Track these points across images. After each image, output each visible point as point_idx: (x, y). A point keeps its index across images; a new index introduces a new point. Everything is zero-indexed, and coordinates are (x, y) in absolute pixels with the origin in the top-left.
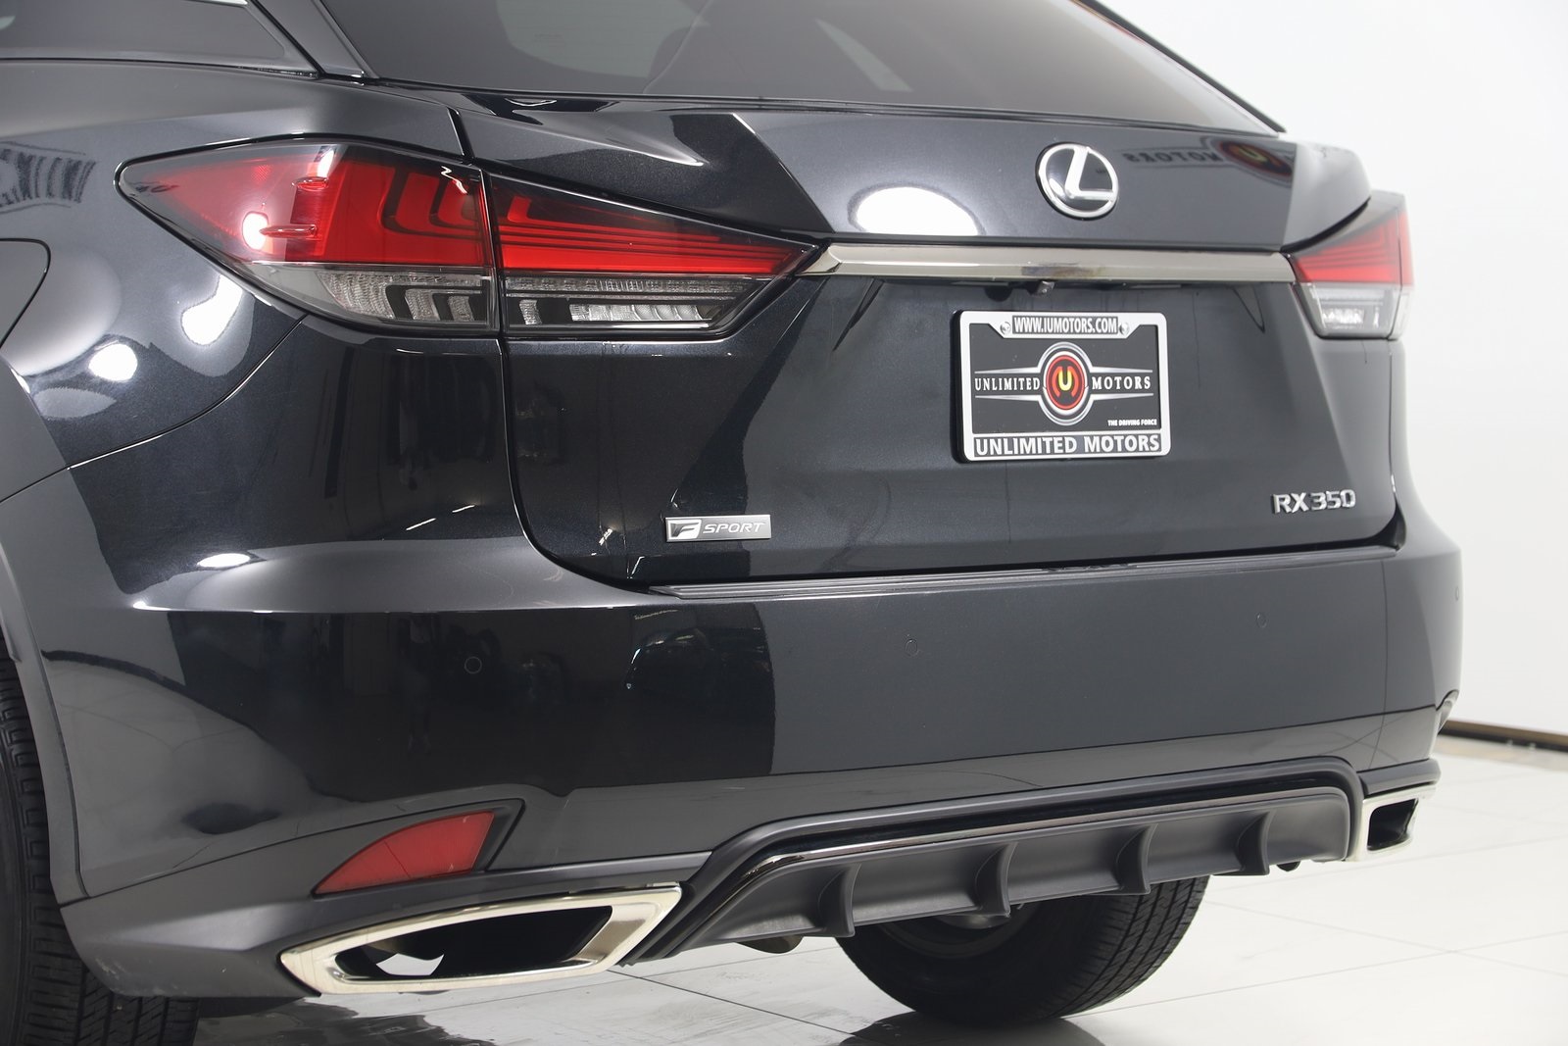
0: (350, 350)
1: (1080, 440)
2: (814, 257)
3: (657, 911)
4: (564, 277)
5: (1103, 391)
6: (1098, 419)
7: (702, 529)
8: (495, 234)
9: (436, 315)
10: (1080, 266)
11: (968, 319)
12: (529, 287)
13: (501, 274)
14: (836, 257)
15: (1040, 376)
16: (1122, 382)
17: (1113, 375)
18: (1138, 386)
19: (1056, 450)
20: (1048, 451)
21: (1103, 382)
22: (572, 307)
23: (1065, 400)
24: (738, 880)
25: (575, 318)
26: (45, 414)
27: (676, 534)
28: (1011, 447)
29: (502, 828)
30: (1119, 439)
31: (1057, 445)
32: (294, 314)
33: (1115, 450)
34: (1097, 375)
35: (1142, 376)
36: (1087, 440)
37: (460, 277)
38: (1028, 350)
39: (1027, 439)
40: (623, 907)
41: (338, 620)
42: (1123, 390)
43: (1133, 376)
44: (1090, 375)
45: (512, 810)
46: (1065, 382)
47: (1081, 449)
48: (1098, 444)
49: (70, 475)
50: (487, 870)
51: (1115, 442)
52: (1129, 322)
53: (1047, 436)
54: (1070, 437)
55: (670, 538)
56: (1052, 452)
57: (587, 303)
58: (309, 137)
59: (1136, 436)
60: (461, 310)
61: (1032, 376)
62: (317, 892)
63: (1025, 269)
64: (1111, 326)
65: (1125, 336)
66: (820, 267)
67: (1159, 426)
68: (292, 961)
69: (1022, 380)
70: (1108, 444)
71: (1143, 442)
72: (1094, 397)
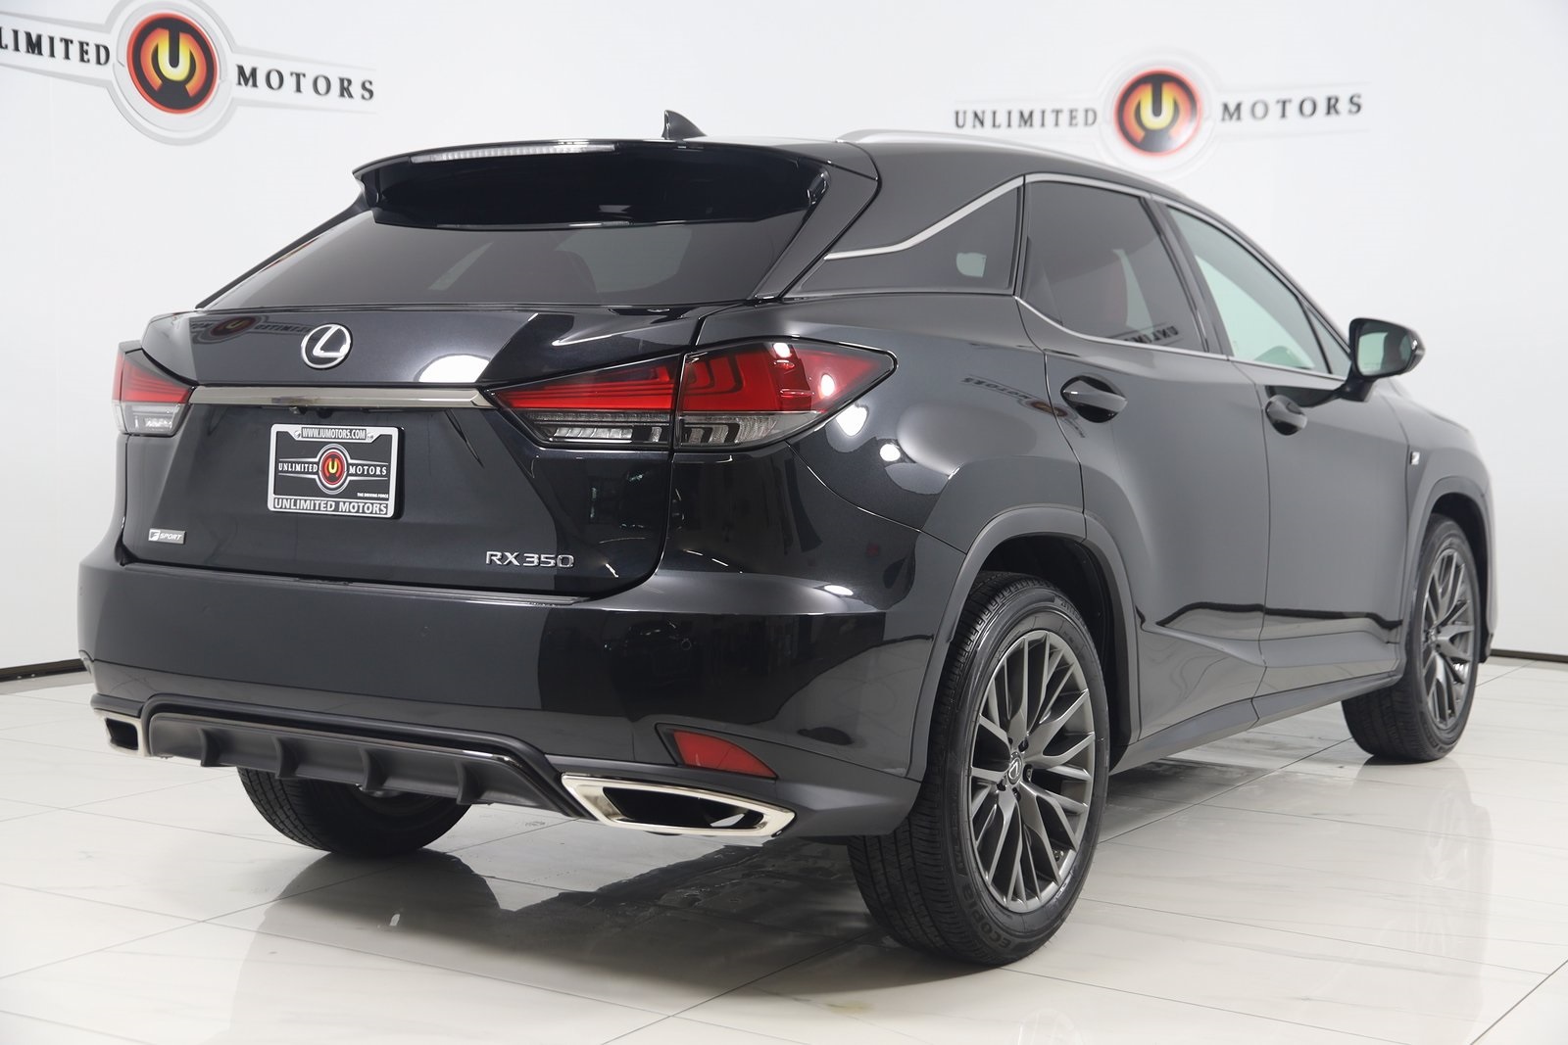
1: (337, 503)
5: (356, 475)
6: (351, 492)
11: (275, 429)
15: (317, 463)
16: (368, 470)
17: (363, 465)
18: (378, 472)
19: (322, 509)
20: (317, 508)
21: (356, 469)
23: (332, 478)
28: (295, 505)
30: (361, 505)
31: (322, 506)
33: (358, 512)
34: (353, 465)
35: (382, 466)
36: (341, 504)
38: (311, 448)
39: (305, 501)
42: (368, 475)
43: (375, 466)
44: (348, 465)
46: (333, 468)
47: (336, 509)
48: (348, 508)
51: (359, 507)
52: (373, 433)
53: (318, 500)
54: (331, 502)
56: (319, 510)
59: (372, 504)
61: (313, 463)
64: (361, 434)
65: (370, 441)
67: (387, 499)
69: (306, 465)
70: (354, 507)
71: (376, 508)
72: (350, 478)
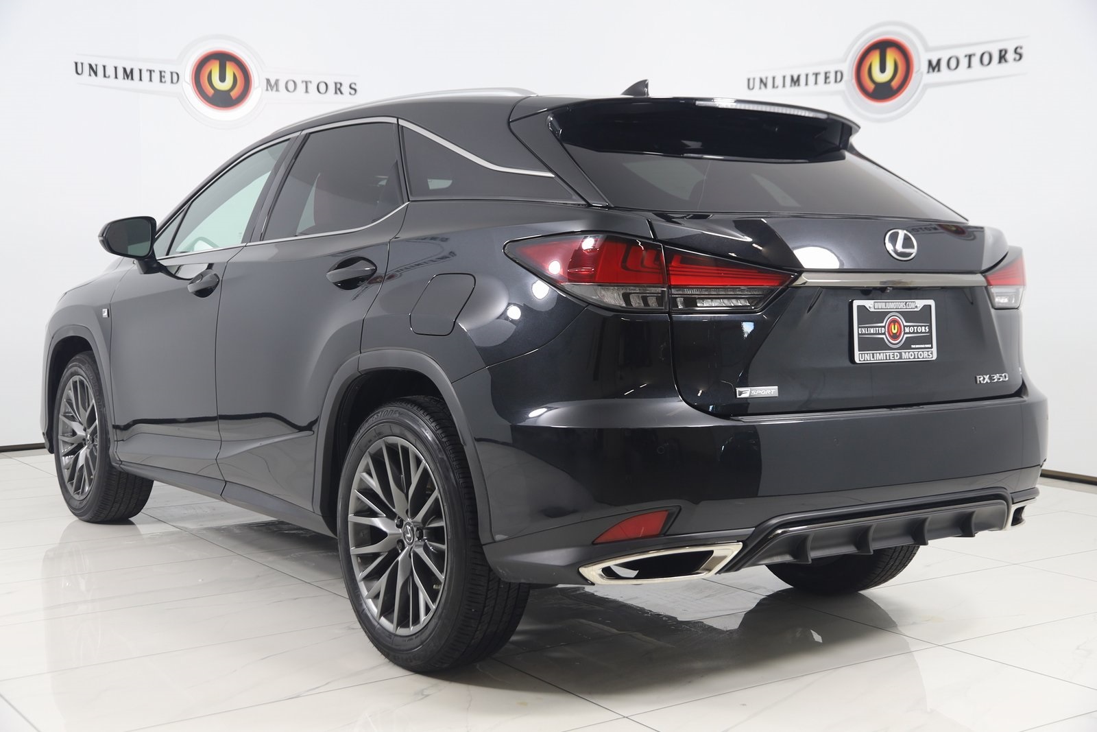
0: (605, 319)
1: (900, 353)
2: (796, 278)
3: (733, 552)
4: (693, 288)
5: (910, 333)
6: (907, 345)
7: (751, 393)
8: (668, 271)
9: (643, 304)
10: (903, 281)
11: (856, 303)
12: (681, 292)
13: (670, 287)
14: (805, 278)
15: (884, 327)
16: (917, 329)
17: (913, 326)
18: (923, 330)
19: (891, 358)
20: (888, 359)
21: (910, 329)
22: (697, 301)
23: (895, 337)
24: (765, 540)
25: (698, 305)
26: (477, 345)
27: (740, 395)
28: (873, 357)
29: (671, 517)
30: (916, 353)
31: (891, 356)
32: (584, 305)
33: (914, 358)
34: (907, 326)
35: (925, 326)
36: (903, 354)
37: (652, 288)
38: (880, 316)
39: (880, 354)
40: (718, 551)
41: (601, 431)
42: (917, 333)
43: (921, 326)
44: (904, 326)
45: (676, 510)
46: (895, 330)
47: (901, 358)
48: (908, 356)
49: (488, 372)
50: (665, 535)
51: (915, 355)
52: (920, 304)
53: (889, 353)
54: (896, 353)
55: (738, 396)
57: (703, 299)
58: (583, 232)
59: (923, 352)
60: (653, 303)
61: (881, 327)
62: (595, 542)
63: (881, 282)
64: (913, 305)
65: (918, 310)
66: (799, 282)
67: (932, 348)
68: (583, 571)
69: (877, 329)
70: (911, 355)
71: (926, 354)
72: (906, 336)
